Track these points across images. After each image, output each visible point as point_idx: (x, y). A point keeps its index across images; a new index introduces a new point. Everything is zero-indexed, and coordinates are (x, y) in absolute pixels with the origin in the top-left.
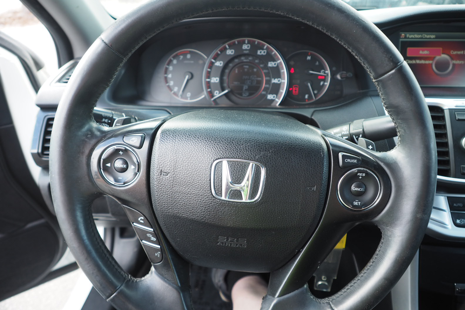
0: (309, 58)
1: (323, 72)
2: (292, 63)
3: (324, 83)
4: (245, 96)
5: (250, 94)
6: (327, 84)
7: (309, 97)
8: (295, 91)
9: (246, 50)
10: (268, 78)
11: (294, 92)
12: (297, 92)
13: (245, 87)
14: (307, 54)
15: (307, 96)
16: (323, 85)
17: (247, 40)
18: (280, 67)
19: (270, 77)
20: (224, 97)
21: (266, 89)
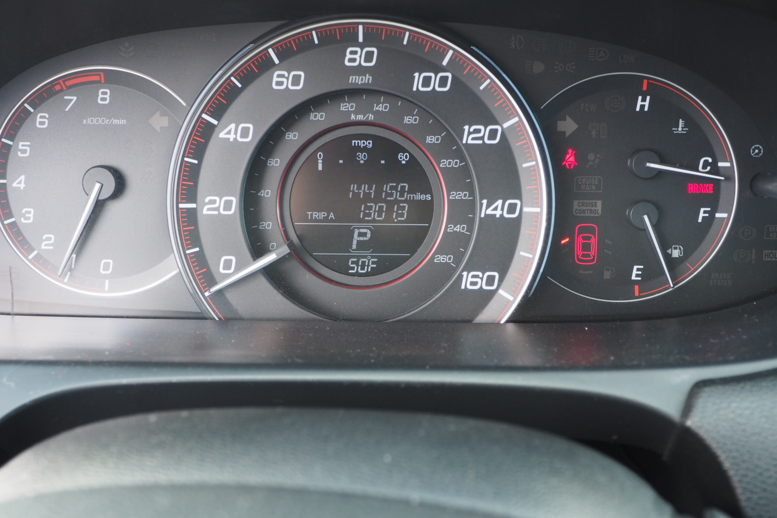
0: (643, 103)
1: (706, 163)
2: (568, 126)
3: (712, 214)
4: (357, 274)
5: (382, 267)
6: (726, 216)
7: (644, 275)
8: (586, 247)
9: (360, 70)
10: (461, 195)
11: (578, 251)
12: (593, 252)
13: (361, 233)
14: (634, 88)
15: (635, 273)
16: (710, 219)
17: (361, 26)
18: (516, 146)
19: (470, 189)
20: (263, 283)
21: (454, 244)
